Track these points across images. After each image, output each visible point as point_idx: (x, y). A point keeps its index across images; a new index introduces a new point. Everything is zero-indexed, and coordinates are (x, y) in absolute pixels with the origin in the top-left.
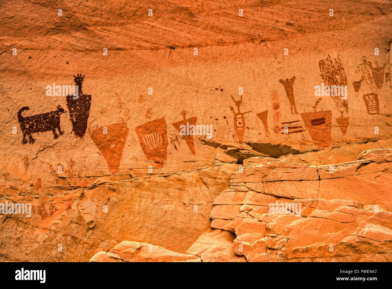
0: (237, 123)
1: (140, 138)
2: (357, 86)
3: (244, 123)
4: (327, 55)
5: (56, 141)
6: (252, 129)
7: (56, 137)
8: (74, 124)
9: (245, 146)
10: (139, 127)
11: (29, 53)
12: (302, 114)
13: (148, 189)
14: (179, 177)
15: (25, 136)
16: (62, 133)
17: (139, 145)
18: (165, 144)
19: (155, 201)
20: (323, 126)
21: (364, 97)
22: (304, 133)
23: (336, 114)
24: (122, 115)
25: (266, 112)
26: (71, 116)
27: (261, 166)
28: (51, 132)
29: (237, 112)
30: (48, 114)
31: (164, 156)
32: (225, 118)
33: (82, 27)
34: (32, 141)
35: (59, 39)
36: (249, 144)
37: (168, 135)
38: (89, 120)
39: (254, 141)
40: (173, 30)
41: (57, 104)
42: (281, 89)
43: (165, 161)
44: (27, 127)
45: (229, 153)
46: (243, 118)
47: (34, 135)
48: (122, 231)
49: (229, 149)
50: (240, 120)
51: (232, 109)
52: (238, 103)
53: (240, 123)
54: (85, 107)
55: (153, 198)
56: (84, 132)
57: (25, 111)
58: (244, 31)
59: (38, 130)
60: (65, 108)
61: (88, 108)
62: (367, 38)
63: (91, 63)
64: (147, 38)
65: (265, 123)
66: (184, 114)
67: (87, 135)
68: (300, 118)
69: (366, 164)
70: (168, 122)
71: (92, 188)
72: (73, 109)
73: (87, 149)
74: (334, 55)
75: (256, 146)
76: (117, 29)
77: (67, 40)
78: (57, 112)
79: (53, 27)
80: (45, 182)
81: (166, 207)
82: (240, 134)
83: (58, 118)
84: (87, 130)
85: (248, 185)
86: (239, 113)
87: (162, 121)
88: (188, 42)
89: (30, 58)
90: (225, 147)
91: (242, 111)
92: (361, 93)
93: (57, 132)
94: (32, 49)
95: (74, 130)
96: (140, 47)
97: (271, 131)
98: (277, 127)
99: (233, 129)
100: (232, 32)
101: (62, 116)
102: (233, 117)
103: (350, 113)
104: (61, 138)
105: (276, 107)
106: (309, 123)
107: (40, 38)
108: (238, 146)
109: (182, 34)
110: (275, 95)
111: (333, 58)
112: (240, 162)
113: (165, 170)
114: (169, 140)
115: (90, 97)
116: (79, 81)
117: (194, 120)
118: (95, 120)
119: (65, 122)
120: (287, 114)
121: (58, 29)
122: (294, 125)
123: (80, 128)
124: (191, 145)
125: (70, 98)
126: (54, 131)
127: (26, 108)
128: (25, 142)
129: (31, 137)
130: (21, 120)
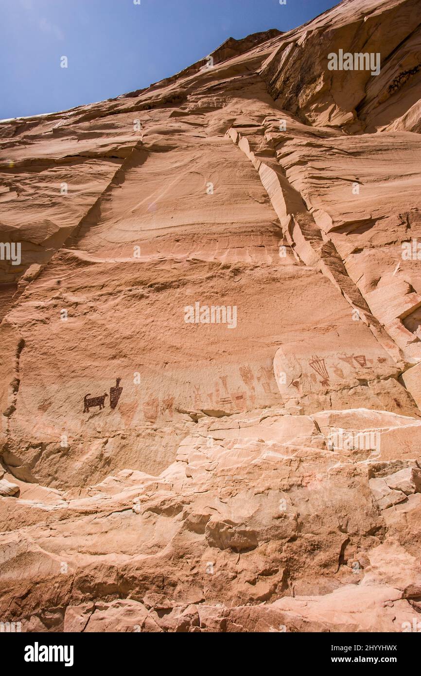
0: (197, 400)
1: (144, 409)
2: (259, 379)
3: (200, 399)
4: (243, 365)
6: (204, 402)
7: (101, 409)
8: (111, 402)
10: (144, 403)
12: (232, 394)
13: (144, 437)
14: (162, 430)
15: (85, 409)
16: (104, 407)
17: (143, 412)
18: (157, 412)
19: (146, 445)
20: (242, 400)
21: (263, 384)
22: (232, 404)
23: (248, 394)
24: (136, 397)
25: (212, 394)
26: (110, 398)
27: (207, 422)
29: (197, 394)
30: (99, 397)
31: (155, 418)
32: (190, 397)
33: (125, 356)
34: (88, 411)
35: (114, 362)
36: (202, 410)
37: (159, 406)
38: (119, 400)
39: (205, 409)
40: (168, 356)
42: (220, 381)
43: (155, 421)
44: (88, 404)
45: (190, 416)
46: (200, 397)
48: (125, 463)
49: (191, 414)
50: (198, 398)
51: (194, 392)
52: (198, 389)
54: (119, 393)
55: (145, 443)
57: (88, 396)
58: (202, 355)
59: (92, 406)
62: (262, 357)
63: (126, 372)
64: (155, 359)
65: (211, 399)
66: (168, 395)
67: (117, 408)
68: (230, 396)
69: (266, 418)
70: (160, 400)
71: (113, 437)
72: (112, 395)
73: (115, 415)
74: (246, 365)
75: (205, 412)
76: (141, 356)
77: (117, 362)
78: (104, 396)
81: (152, 448)
82: (198, 405)
83: (104, 399)
84: (117, 405)
85: (200, 433)
87: (157, 400)
88: (175, 361)
90: (189, 413)
91: (200, 393)
92: (261, 382)
95: (110, 405)
96: (151, 364)
97: (214, 403)
98: (217, 401)
99: (194, 403)
100: (196, 356)
102: (195, 396)
103: (256, 393)
105: (218, 391)
106: (235, 398)
107: (104, 362)
108: (196, 412)
109: (172, 357)
110: (217, 384)
111: (246, 366)
112: (196, 421)
113: (155, 426)
114: (159, 410)
115: (122, 388)
116: (118, 381)
117: (173, 399)
118: (123, 400)
119: (107, 401)
120: (223, 394)
121: (114, 357)
122: (226, 399)
123: (113, 405)
124: (171, 412)
125: (112, 388)
126: (100, 406)
127: (89, 394)
128: (84, 412)
129: (88, 409)
130: (85, 400)
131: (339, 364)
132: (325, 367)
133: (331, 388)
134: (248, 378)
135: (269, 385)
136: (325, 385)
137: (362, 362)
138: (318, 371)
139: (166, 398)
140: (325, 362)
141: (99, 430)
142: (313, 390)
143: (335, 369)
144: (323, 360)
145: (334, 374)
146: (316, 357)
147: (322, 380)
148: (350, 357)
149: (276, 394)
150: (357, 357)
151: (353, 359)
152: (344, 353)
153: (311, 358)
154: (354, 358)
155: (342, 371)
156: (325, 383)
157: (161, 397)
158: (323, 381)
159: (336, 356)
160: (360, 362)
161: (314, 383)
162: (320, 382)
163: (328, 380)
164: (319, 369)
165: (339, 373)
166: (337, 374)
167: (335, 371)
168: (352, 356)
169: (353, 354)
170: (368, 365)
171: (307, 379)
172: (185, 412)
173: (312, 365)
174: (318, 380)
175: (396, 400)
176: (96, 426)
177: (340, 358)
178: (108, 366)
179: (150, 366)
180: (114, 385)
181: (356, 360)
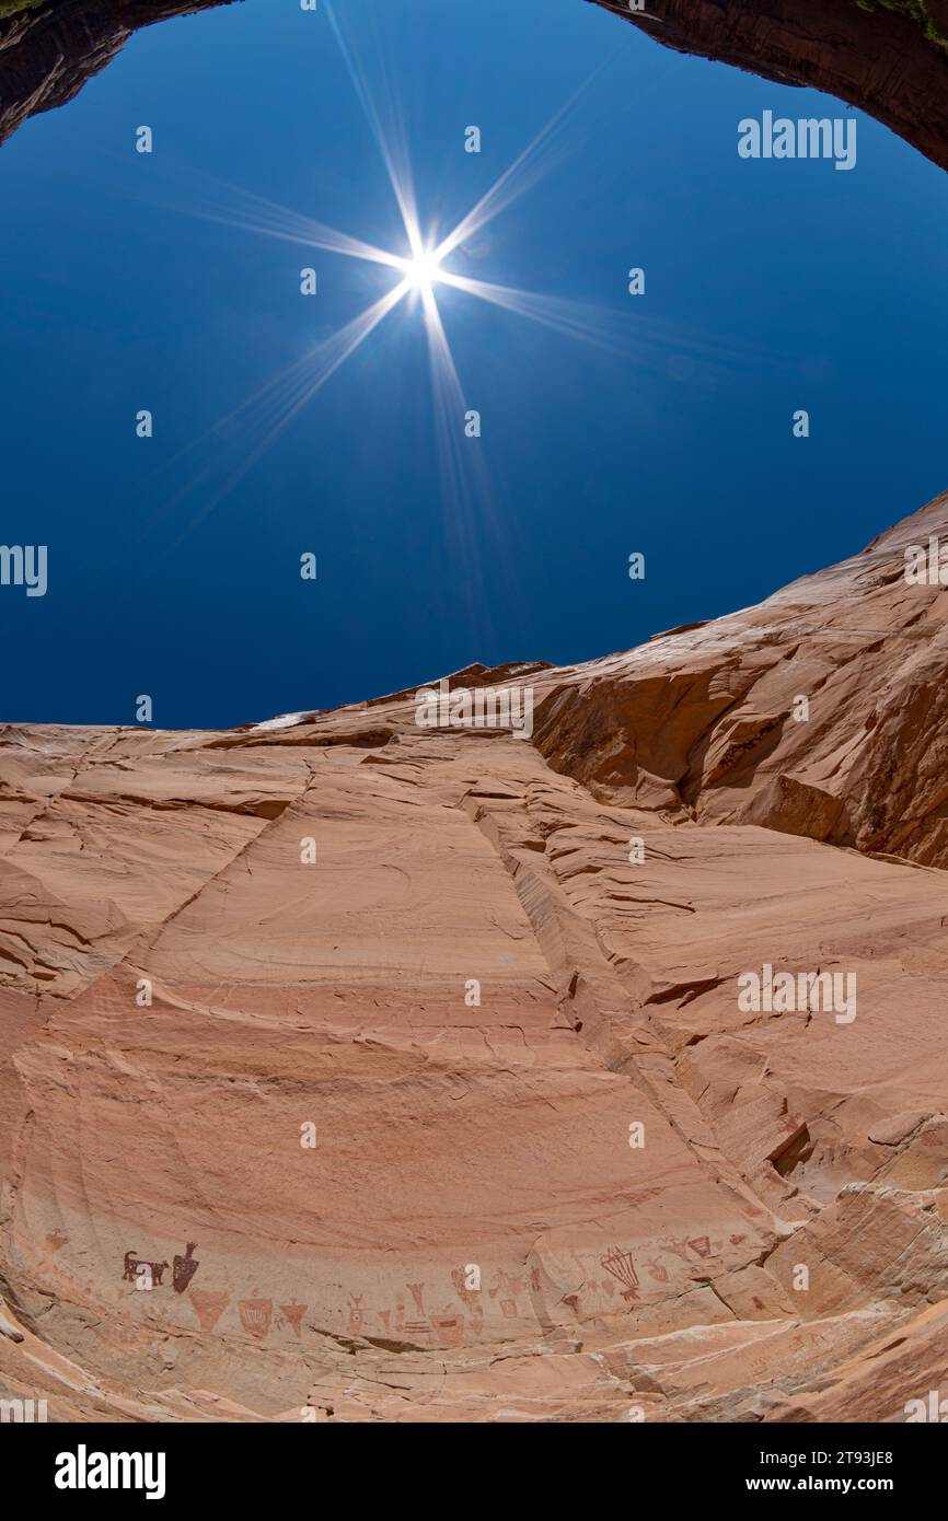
0: (354, 1318)
1: (241, 1311)
3: (361, 1319)
4: (459, 1267)
5: (153, 1287)
6: (371, 1325)
7: (155, 1285)
8: (175, 1280)
9: (360, 1339)
10: (243, 1301)
12: (430, 1316)
14: (279, 1355)
15: (126, 1273)
16: (161, 1284)
18: (268, 1322)
20: (454, 1328)
22: (430, 1333)
23: (469, 1317)
24: (226, 1287)
25: (389, 1311)
26: (174, 1273)
29: (354, 1307)
30: (152, 1264)
31: (264, 1332)
32: (340, 1311)
33: (207, 1207)
36: (365, 1338)
37: (272, 1314)
38: (191, 1282)
41: (165, 1259)
42: (408, 1292)
43: (264, 1337)
44: (131, 1267)
45: (340, 1343)
46: (361, 1315)
50: (357, 1316)
51: (349, 1304)
52: (357, 1301)
53: (357, 1318)
54: (191, 1269)
56: (183, 1289)
57: (133, 1254)
58: (372, 1239)
60: (171, 1264)
61: (193, 1271)
64: (268, 1229)
65: (386, 1321)
66: (294, 1300)
67: (186, 1293)
68: (428, 1320)
70: (274, 1304)
71: (177, 1337)
72: (177, 1268)
73: (183, 1305)
75: (372, 1341)
76: (241, 1216)
82: (356, 1328)
83: (162, 1271)
84: (187, 1288)
86: (356, 1309)
87: (269, 1302)
90: (336, 1337)
91: (361, 1307)
92: (496, 1299)
95: (174, 1285)
96: (259, 1235)
97: (393, 1329)
98: (400, 1325)
99: (348, 1322)
101: (166, 1269)
102: (350, 1312)
103: (484, 1317)
104: (158, 1287)
105: (401, 1308)
106: (438, 1324)
108: (353, 1338)
109: (306, 1233)
110: (400, 1297)
112: (353, 1353)
113: (263, 1344)
114: (273, 1320)
115: (197, 1263)
116: (191, 1248)
117: (305, 1307)
118: (196, 1282)
119: (168, 1276)
120: (411, 1314)
121: (185, 1203)
122: (419, 1325)
123: (180, 1285)
124: (298, 1328)
125: (177, 1258)
126: (155, 1279)
127: (135, 1253)
128: (124, 1278)
129: (131, 1277)
130: (127, 1259)
131: (660, 1258)
132: (633, 1268)
133: (643, 1301)
135: (513, 1304)
136: (631, 1297)
137: (703, 1249)
138: (620, 1276)
139: (290, 1303)
140: (633, 1259)
141: (152, 1316)
142: (606, 1309)
143: (651, 1268)
144: (630, 1254)
145: (649, 1277)
146: (615, 1251)
147: (625, 1289)
148: (682, 1244)
149: (527, 1319)
150: (694, 1241)
151: (687, 1246)
152: (670, 1238)
153: (606, 1253)
154: (689, 1243)
155: (665, 1272)
156: (630, 1293)
157: (279, 1299)
158: (627, 1292)
159: (655, 1244)
160: (699, 1249)
161: (608, 1297)
162: (621, 1293)
163: (637, 1289)
164: (620, 1272)
166: (655, 1277)
167: (651, 1273)
168: (685, 1241)
169: (688, 1237)
170: (714, 1251)
171: (595, 1290)
172: (327, 1334)
173: (607, 1265)
174: (617, 1291)
175: (755, 1299)
176: (146, 1308)
177: (663, 1248)
178: (172, 1214)
179: (257, 1240)
180: (183, 1253)
181: (692, 1247)
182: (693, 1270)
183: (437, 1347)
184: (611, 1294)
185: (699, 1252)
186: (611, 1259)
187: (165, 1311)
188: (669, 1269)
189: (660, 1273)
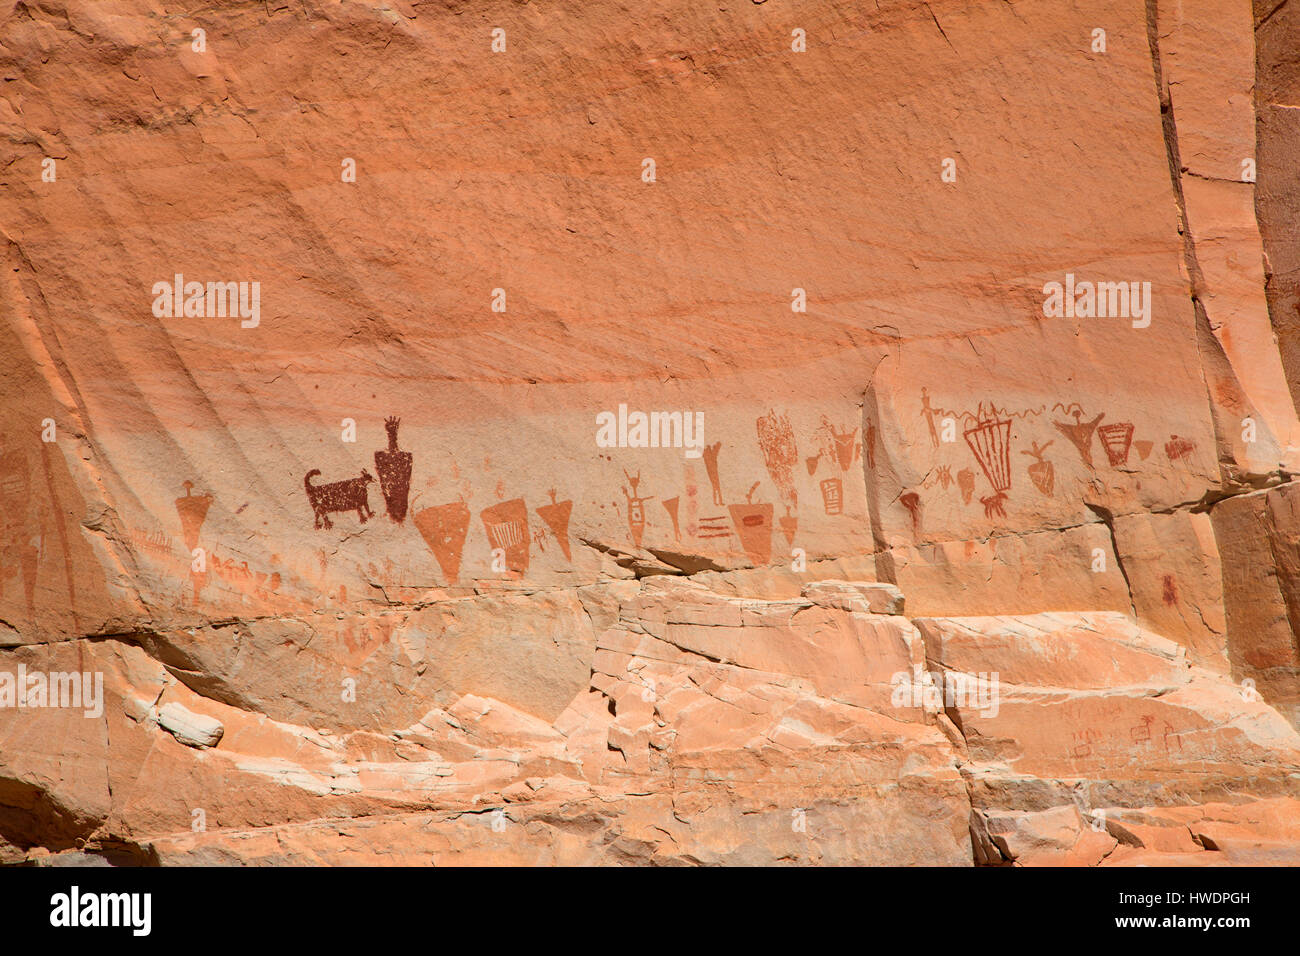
0: (633, 515)
1: (488, 529)
2: (812, 463)
3: (643, 516)
4: (768, 410)
5: (363, 526)
6: (656, 526)
7: (363, 520)
8: (389, 501)
9: (644, 553)
10: (487, 511)
11: (316, 379)
12: (731, 508)
13: (502, 615)
14: (549, 598)
15: (317, 516)
16: (371, 514)
17: (486, 540)
18: (526, 542)
19: (513, 635)
20: (758, 529)
21: (822, 484)
22: (731, 537)
23: (779, 512)
24: (459, 490)
25: (677, 499)
26: (383, 487)
28: (355, 512)
29: (632, 496)
30: (348, 483)
31: (524, 560)
32: (614, 505)
33: (392, 337)
34: (329, 525)
35: (360, 354)
36: (650, 551)
37: (529, 526)
38: (411, 496)
39: (659, 547)
40: (533, 350)
41: (361, 467)
42: (700, 463)
43: (526, 570)
44: (320, 502)
45: (621, 564)
46: (641, 507)
47: (332, 516)
48: (466, 678)
49: (621, 557)
50: (637, 511)
51: (625, 491)
52: (635, 482)
53: (637, 515)
54: (404, 472)
55: (510, 630)
56: (404, 514)
57: (315, 476)
58: (644, 358)
59: (336, 509)
60: (374, 474)
61: (408, 475)
62: (829, 384)
63: (410, 399)
64: (492, 362)
65: (674, 518)
66: (553, 494)
67: (408, 518)
68: (727, 513)
69: (806, 608)
70: (529, 505)
71: (418, 609)
72: (385, 476)
73: (410, 543)
74: (779, 412)
75: (660, 556)
76: (447, 344)
77: (373, 357)
78: (362, 481)
79: (350, 334)
80: (352, 593)
81: (530, 644)
82: (638, 533)
83: (365, 490)
84: (408, 511)
86: (635, 499)
87: (519, 505)
88: (556, 373)
89: (317, 387)
90: (615, 554)
91: (641, 495)
92: (818, 477)
93: (365, 512)
94: (319, 372)
95: (388, 510)
96: (483, 377)
97: (684, 532)
98: (692, 525)
99: (627, 524)
100: (626, 358)
102: (627, 505)
103: (800, 510)
104: (370, 522)
105: (692, 492)
106: (741, 522)
107: (330, 353)
108: (635, 553)
110: (689, 472)
111: (777, 415)
113: (527, 585)
114: (532, 536)
115: (409, 455)
116: (392, 428)
117: (568, 505)
118: (420, 496)
119: (375, 496)
120: (706, 506)
122: (717, 523)
123: (397, 507)
124: (565, 545)
125: (378, 455)
126: (360, 510)
127: (316, 472)
128: (318, 526)
129: (326, 519)
130: (310, 490)
131: (1051, 443)
132: (1008, 449)
133: (1006, 522)
134: (780, 457)
135: (840, 488)
136: (994, 512)
137: (1118, 448)
138: (986, 461)
139: (549, 501)
140: (1012, 434)
141: (376, 581)
142: (955, 527)
143: (1035, 461)
144: (1009, 423)
145: (1027, 480)
146: (988, 410)
147: (990, 493)
148: (1091, 426)
149: (856, 517)
150: (1109, 428)
151: (1096, 432)
152: (1075, 408)
153: (975, 414)
154: (1101, 430)
155: (1051, 471)
156: (993, 504)
157: (536, 498)
158: (990, 499)
159: (1049, 415)
160: (1112, 447)
161: (962, 501)
162: (982, 501)
163: (1005, 496)
164: (988, 455)
165: (1042, 475)
166: (1036, 480)
167: (1032, 469)
168: (1096, 422)
169: (1101, 416)
170: (1133, 460)
171: (945, 486)
172: (603, 549)
173: (971, 437)
174: (977, 494)
175: (1168, 581)
176: (365, 569)
177: (1058, 425)
178: (346, 369)
179: (479, 386)
180: (384, 444)
181: (1103, 438)
182: (1093, 486)
183: (739, 564)
184: (968, 499)
185: (1109, 452)
186: (980, 427)
187: (389, 564)
188: (1059, 472)
189: (1044, 475)
